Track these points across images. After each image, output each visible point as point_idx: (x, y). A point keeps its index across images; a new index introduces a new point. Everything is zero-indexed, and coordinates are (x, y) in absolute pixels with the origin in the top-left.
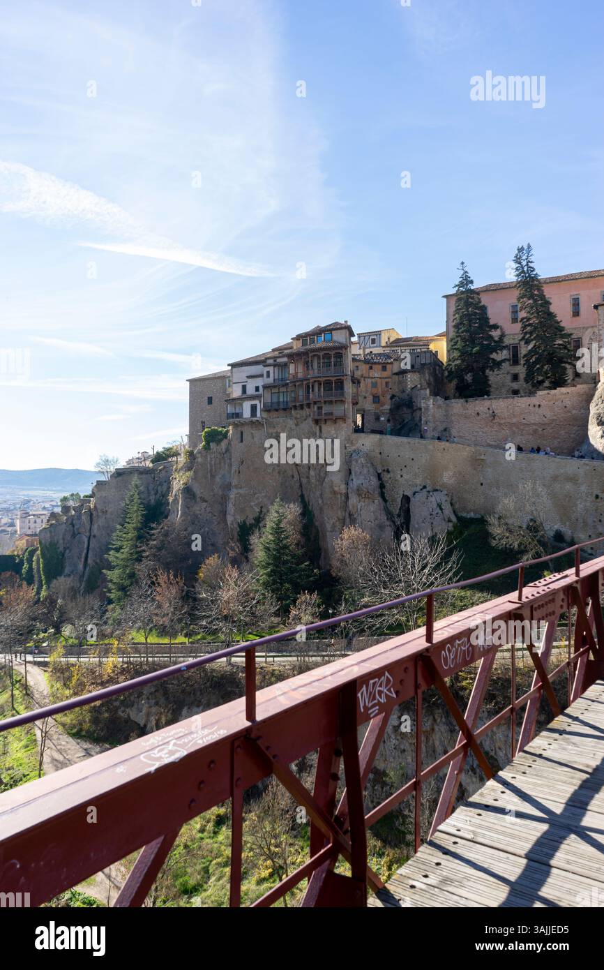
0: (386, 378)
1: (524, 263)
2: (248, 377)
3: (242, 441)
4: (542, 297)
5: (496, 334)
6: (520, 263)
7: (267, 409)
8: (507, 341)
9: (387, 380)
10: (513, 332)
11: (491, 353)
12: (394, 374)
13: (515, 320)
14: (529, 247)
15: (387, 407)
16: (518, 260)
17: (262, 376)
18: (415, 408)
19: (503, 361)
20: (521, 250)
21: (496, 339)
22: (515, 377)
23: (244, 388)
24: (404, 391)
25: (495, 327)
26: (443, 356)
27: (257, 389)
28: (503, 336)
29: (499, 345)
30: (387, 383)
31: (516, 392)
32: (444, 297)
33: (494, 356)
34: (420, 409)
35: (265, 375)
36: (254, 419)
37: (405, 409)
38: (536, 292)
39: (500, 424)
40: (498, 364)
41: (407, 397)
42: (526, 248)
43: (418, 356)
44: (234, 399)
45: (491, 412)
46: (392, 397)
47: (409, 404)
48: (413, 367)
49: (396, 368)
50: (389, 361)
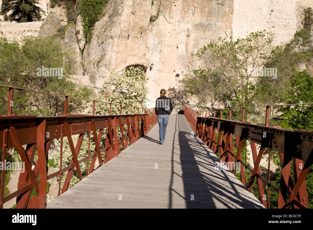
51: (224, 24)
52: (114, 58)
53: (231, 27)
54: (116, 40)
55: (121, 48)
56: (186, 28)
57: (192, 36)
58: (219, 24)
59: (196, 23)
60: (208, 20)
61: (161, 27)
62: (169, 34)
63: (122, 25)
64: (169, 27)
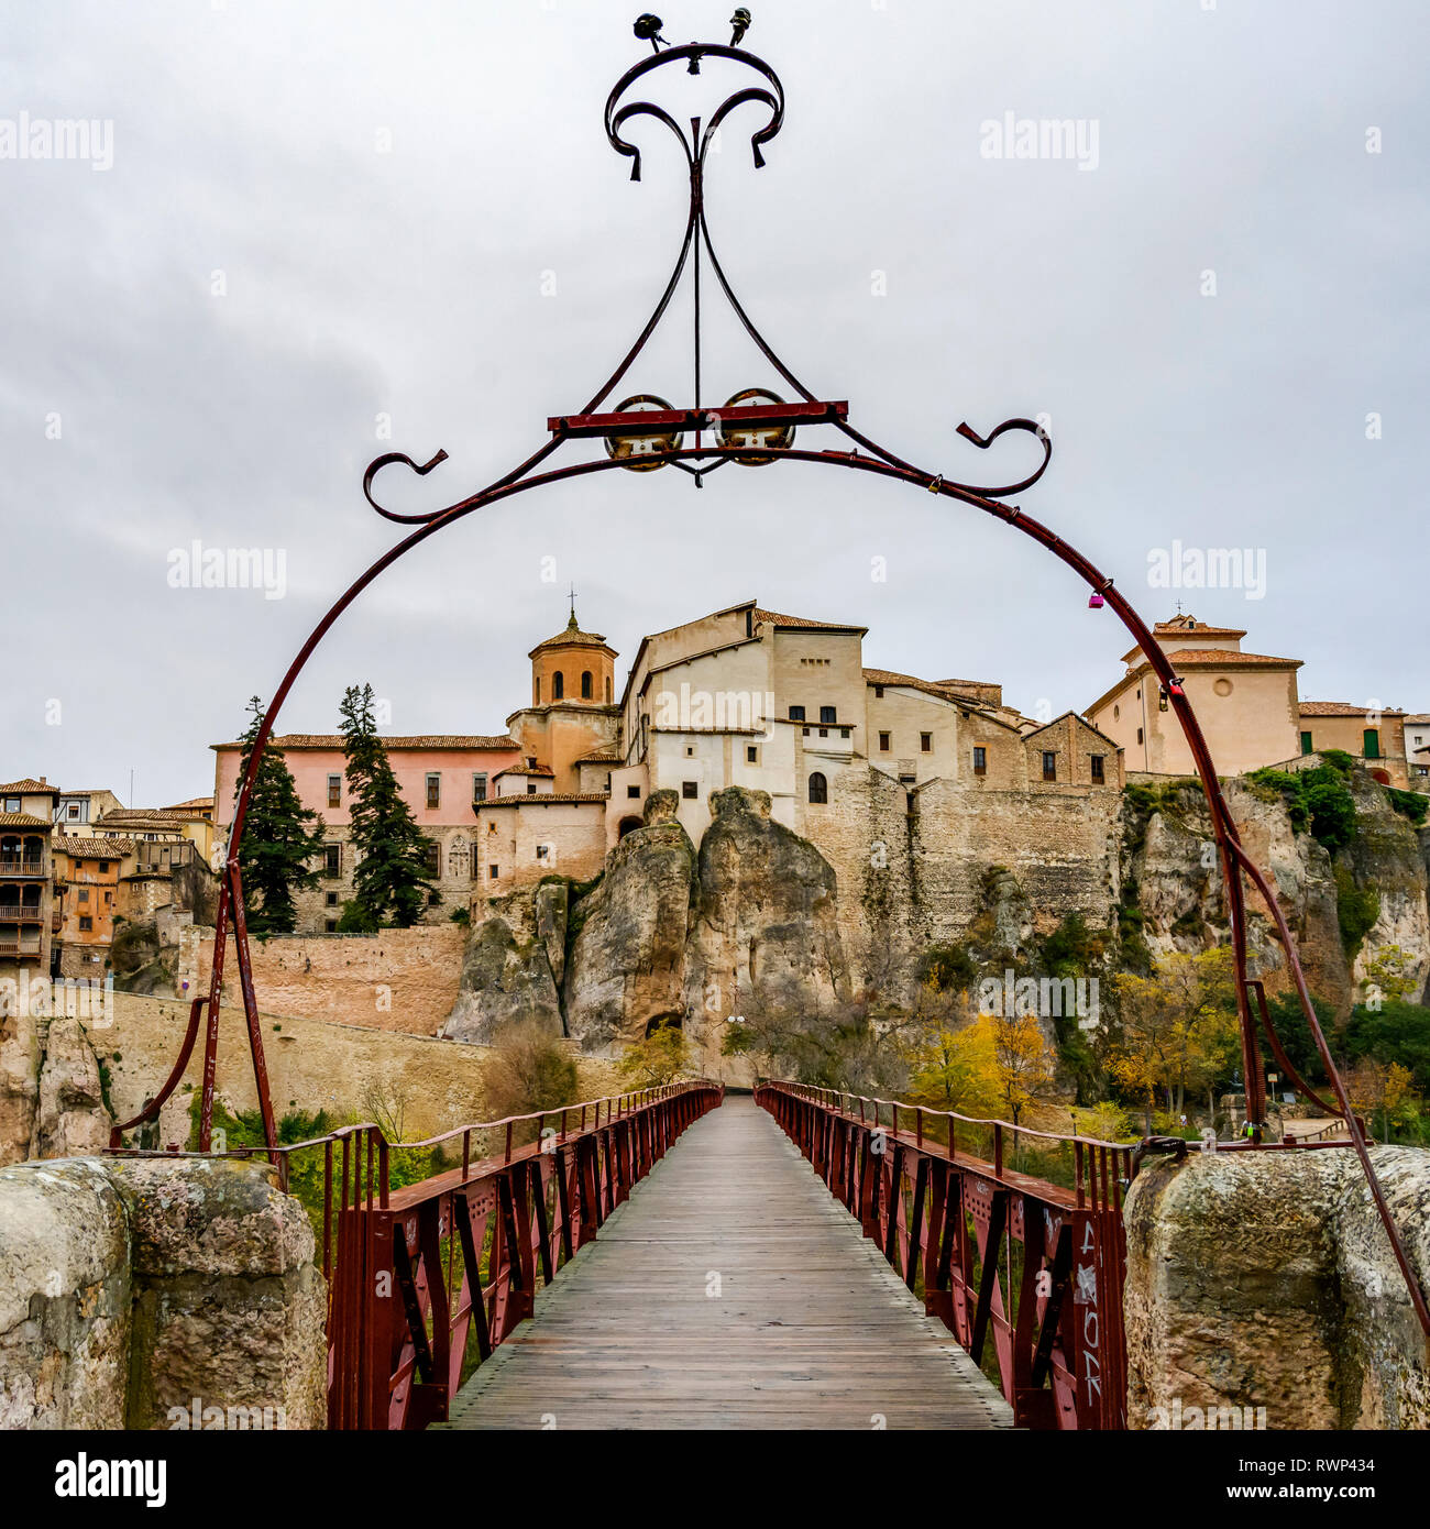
0: (107, 885)
1: (360, 716)
4: (387, 774)
5: (309, 826)
6: (352, 715)
8: (326, 838)
9: (109, 889)
10: (338, 822)
11: (301, 858)
12: (126, 880)
13: (334, 803)
14: (368, 690)
15: (106, 938)
16: (347, 708)
18: (163, 944)
19: (320, 873)
20: (352, 693)
21: (310, 835)
22: (332, 899)
24: (141, 912)
25: (309, 815)
28: (321, 829)
29: (315, 846)
30: (107, 894)
31: (332, 928)
32: (212, 747)
33: (303, 863)
34: (177, 947)
37: (143, 944)
38: (377, 766)
39: (318, 980)
41: (148, 923)
43: (166, 850)
45: (303, 960)
46: (118, 920)
47: (151, 936)
48: (155, 868)
49: (128, 868)
50: (113, 854)
51: (820, 922)
52: (629, 1006)
53: (834, 926)
54: (631, 977)
55: (640, 990)
56: (748, 937)
57: (761, 951)
58: (809, 923)
59: (766, 926)
60: (788, 917)
61: (702, 940)
62: (717, 952)
63: (641, 952)
64: (718, 938)
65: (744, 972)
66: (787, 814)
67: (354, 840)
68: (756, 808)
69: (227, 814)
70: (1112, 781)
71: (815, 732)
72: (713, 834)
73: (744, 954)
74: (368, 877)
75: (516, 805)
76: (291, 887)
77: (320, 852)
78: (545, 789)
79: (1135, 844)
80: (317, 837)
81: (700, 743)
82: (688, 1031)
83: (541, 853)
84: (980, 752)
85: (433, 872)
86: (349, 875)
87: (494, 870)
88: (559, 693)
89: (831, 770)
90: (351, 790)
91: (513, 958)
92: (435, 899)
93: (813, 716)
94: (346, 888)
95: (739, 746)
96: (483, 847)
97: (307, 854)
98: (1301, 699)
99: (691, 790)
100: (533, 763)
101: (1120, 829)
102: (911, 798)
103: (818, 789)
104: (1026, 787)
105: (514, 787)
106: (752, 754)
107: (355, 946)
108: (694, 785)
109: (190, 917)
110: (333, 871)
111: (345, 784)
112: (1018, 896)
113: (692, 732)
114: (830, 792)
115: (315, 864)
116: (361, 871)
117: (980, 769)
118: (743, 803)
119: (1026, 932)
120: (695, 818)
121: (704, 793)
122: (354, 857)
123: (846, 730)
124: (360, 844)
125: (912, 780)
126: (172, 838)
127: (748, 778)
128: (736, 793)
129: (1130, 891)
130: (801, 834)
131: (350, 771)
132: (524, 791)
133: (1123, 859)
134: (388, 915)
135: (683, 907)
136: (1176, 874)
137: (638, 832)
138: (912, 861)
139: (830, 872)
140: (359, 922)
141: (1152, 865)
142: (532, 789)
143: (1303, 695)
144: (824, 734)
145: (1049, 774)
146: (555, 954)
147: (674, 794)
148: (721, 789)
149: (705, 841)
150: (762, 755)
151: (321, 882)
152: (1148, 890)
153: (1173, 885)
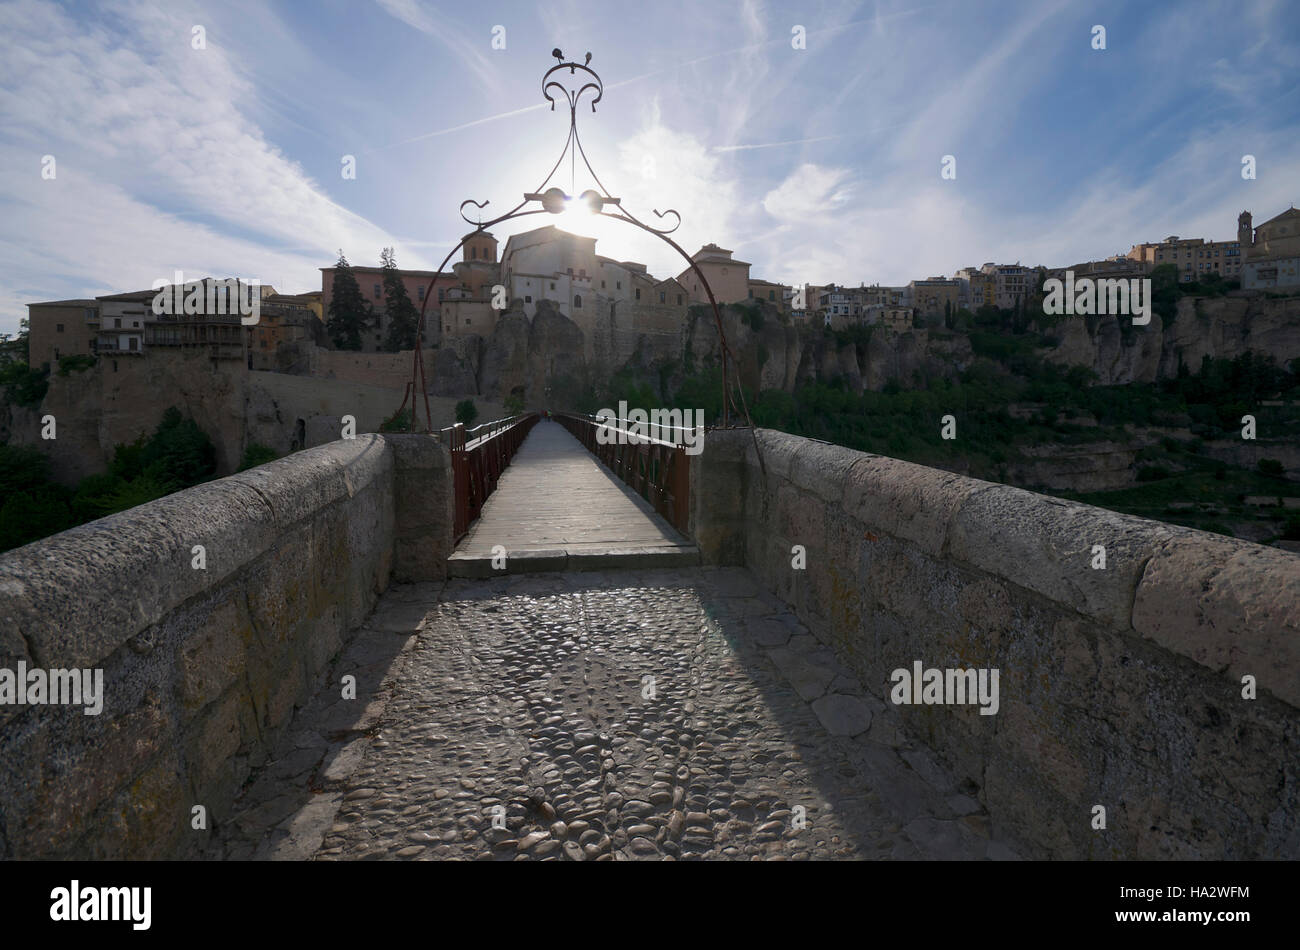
2: (124, 312)
3: (116, 370)
4: (402, 286)
5: (367, 307)
6: (385, 258)
7: (149, 345)
8: (374, 311)
10: (380, 307)
11: (363, 319)
13: (378, 297)
14: (392, 249)
15: (274, 351)
17: (143, 313)
18: (302, 354)
19: (372, 326)
21: (367, 309)
22: (378, 337)
23: (118, 322)
24: (290, 340)
25: (367, 301)
26: (320, 315)
27: (136, 324)
28: (372, 307)
29: (370, 315)
31: (378, 349)
32: (320, 269)
33: (366, 322)
34: (308, 355)
35: (146, 313)
36: (133, 352)
37: (292, 353)
39: (373, 370)
40: (369, 328)
41: (294, 345)
42: (390, 249)
43: (300, 313)
44: (107, 332)
45: (367, 361)
46: (279, 343)
47: (296, 351)
48: (296, 321)
49: (282, 321)
50: (275, 314)
51: (578, 353)
52: (504, 384)
53: (583, 355)
54: (505, 372)
55: (508, 377)
56: (550, 357)
57: (555, 363)
59: (557, 353)
60: (566, 351)
61: (533, 358)
62: (538, 363)
63: (509, 363)
64: (539, 358)
65: (549, 371)
66: (565, 311)
67: (387, 312)
68: (554, 308)
69: (329, 298)
70: (684, 303)
71: (577, 279)
72: (536, 318)
73: (549, 364)
74: (395, 328)
75: (457, 302)
76: (359, 332)
77: (372, 317)
78: (469, 295)
79: (692, 328)
80: (370, 311)
81: (532, 280)
82: (527, 392)
83: (468, 321)
84: (638, 291)
85: (423, 328)
86: (385, 327)
87: (448, 328)
88: (474, 256)
89: (582, 295)
90: (386, 291)
91: (457, 364)
92: (424, 338)
93: (576, 273)
94: (385, 333)
95: (548, 283)
96: (444, 318)
97: (366, 317)
98: (750, 278)
99: (529, 299)
100: (464, 285)
101: (687, 323)
102: (613, 307)
103: (578, 301)
104: (654, 305)
105: (456, 294)
106: (553, 287)
107: (390, 357)
108: (530, 298)
109: (314, 342)
110: (378, 324)
111: (383, 289)
112: (650, 345)
113: (529, 276)
114: (583, 304)
115: (369, 323)
116: (391, 326)
117: (638, 297)
118: (549, 306)
119: (652, 359)
120: (530, 310)
121: (534, 301)
122: (387, 320)
123: (589, 280)
124: (390, 315)
125: (613, 300)
126: (302, 308)
127: (550, 296)
128: (546, 302)
129: (689, 344)
130: (572, 319)
131: (385, 283)
132: (460, 296)
133: (687, 331)
134: (403, 344)
135: (526, 345)
136: (705, 339)
137: (506, 316)
138: (612, 331)
139: (582, 335)
140: (393, 346)
141: (697, 336)
142: (463, 295)
143: (752, 276)
144: (581, 280)
145: (663, 301)
146: (475, 363)
147: (521, 300)
148: (540, 299)
149: (534, 321)
150: (557, 286)
151: (373, 330)
152: (695, 345)
153: (704, 344)
